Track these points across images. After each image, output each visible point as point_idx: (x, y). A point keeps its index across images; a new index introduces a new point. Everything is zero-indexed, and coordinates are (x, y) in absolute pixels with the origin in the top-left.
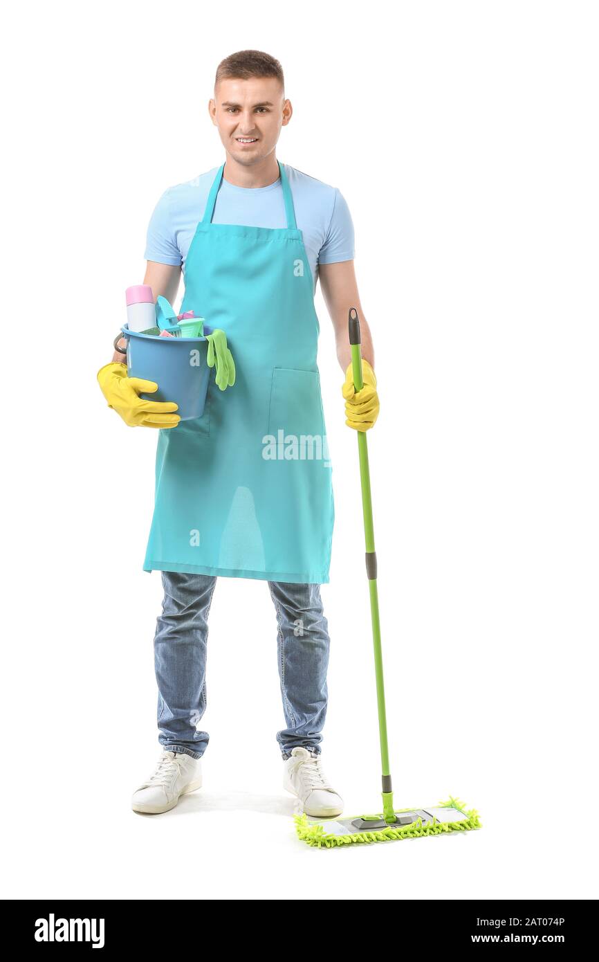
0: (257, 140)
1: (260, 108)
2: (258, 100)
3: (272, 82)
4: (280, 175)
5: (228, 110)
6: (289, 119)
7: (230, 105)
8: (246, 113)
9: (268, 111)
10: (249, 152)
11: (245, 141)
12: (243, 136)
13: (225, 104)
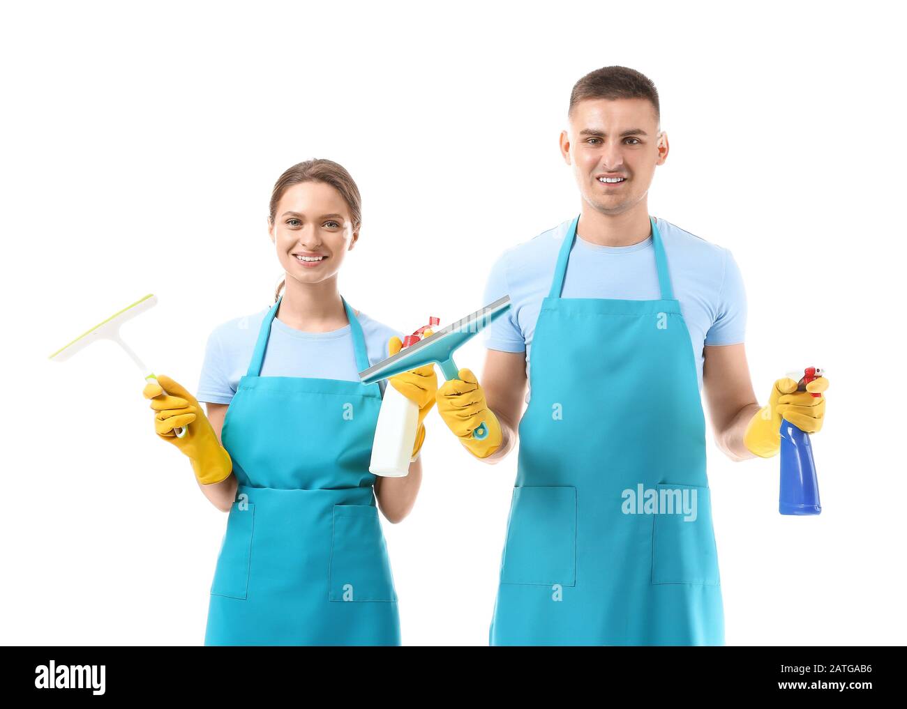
0: (624, 180)
1: (628, 139)
2: (628, 126)
3: (645, 105)
4: (651, 233)
5: (586, 141)
6: (665, 157)
7: (591, 133)
8: (611, 143)
9: (640, 142)
10: (614, 196)
11: (609, 180)
12: (606, 173)
13: (584, 132)
